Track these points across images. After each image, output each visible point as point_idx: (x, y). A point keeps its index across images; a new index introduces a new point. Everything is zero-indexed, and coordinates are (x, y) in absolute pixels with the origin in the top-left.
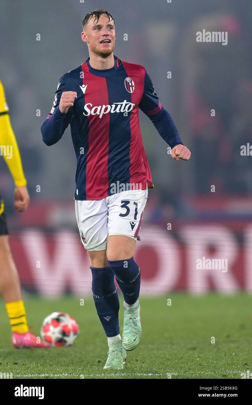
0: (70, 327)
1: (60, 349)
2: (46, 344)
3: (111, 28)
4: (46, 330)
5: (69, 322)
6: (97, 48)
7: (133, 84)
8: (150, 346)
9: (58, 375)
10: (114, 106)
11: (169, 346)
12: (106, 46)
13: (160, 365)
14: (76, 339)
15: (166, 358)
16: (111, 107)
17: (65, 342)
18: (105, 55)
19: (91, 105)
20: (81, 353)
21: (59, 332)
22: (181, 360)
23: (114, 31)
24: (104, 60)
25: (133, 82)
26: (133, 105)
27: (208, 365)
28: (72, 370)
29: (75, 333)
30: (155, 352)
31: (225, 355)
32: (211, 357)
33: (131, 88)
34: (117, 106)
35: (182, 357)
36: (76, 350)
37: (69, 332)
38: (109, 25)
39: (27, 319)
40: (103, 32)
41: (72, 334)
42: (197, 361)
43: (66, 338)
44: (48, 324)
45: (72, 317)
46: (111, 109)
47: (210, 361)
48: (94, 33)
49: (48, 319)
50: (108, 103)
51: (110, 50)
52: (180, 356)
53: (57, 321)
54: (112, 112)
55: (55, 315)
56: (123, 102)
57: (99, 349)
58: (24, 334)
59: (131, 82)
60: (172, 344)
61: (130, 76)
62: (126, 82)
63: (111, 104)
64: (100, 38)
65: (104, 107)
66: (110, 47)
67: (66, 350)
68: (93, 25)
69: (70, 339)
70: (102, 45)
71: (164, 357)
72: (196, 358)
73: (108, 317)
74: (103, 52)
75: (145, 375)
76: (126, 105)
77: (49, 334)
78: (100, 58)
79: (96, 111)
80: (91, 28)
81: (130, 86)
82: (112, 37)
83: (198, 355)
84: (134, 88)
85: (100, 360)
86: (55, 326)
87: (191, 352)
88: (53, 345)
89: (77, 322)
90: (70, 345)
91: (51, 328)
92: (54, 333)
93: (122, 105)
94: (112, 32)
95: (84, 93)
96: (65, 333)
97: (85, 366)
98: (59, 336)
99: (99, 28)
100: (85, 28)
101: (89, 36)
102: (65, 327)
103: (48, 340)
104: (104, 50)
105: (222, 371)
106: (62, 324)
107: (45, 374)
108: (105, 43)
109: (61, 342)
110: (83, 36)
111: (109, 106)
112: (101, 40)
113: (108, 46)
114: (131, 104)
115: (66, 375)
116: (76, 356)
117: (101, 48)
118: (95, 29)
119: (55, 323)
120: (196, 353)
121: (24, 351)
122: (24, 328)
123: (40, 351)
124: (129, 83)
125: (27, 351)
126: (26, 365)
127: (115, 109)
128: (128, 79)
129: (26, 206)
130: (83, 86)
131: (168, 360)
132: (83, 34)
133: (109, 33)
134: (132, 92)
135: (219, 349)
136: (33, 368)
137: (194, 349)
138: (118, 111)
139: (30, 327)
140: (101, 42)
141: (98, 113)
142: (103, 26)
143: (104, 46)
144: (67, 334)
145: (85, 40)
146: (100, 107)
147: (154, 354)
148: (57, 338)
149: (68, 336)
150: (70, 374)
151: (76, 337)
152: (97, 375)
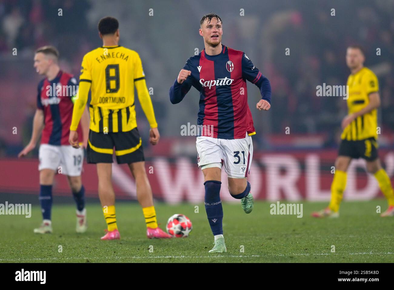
0: (186, 224)
1: (179, 239)
2: (170, 235)
3: (219, 27)
4: (170, 226)
5: (185, 221)
6: (209, 41)
7: (233, 66)
8: (241, 237)
9: (178, 257)
10: (218, 81)
11: (254, 237)
12: (215, 40)
13: (248, 250)
14: (190, 232)
15: (252, 245)
16: (217, 81)
17: (183, 234)
18: (214, 45)
19: (204, 80)
20: (194, 242)
21: (179, 228)
22: (262, 247)
23: (221, 29)
24: (214, 49)
25: (232, 64)
26: (232, 80)
27: (281, 250)
28: (188, 254)
29: (190, 228)
30: (244, 241)
31: (292, 243)
32: (282, 245)
33: (231, 68)
34: (220, 81)
35: (263, 245)
36: (190, 239)
37: (186, 227)
38: (218, 25)
39: (157, 219)
40: (213, 30)
41: (187, 229)
42: (273, 247)
43: (183, 232)
44: (171, 222)
45: (187, 218)
46: (216, 83)
47: (282, 247)
48: (207, 30)
49: (171, 219)
50: (214, 79)
51: (217, 42)
52: (262, 244)
53: (177, 219)
54: (217, 85)
55: (176, 216)
56: (225, 78)
57: (206, 239)
58: (155, 229)
59: (231, 64)
60: (256, 235)
61: (231, 60)
62: (228, 64)
63: (216, 80)
64: (211, 34)
65: (212, 81)
66: (218, 40)
67: (183, 239)
68: (207, 25)
69: (186, 232)
70: (212, 38)
71: (250, 245)
72: (272, 245)
73: (215, 219)
74: (213, 43)
75: (237, 256)
76: (227, 80)
77: (172, 229)
78: (211, 48)
79: (206, 84)
80: (206, 27)
81: (230, 67)
82: (220, 33)
83: (273, 243)
84: (233, 68)
85: (206, 246)
86: (176, 224)
87: (269, 241)
88: (175, 236)
89: (191, 221)
90: (186, 237)
91: (173, 224)
92: (175, 228)
93: (224, 80)
94: (219, 30)
95: (199, 72)
96: (182, 228)
97: (196, 251)
98: (179, 230)
99: (211, 27)
100: (202, 26)
101: (204, 32)
102: (183, 224)
103: (171, 233)
104: (214, 42)
105: (290, 254)
106: (181, 222)
107: (169, 256)
108: (215, 37)
109: (180, 234)
110: (200, 32)
111: (215, 81)
112: (212, 35)
113: (216, 39)
114: (230, 79)
115: (183, 257)
116: (190, 244)
117: (212, 41)
118: (208, 27)
119: (176, 221)
120: (272, 242)
121: (155, 240)
122: (155, 225)
123: (166, 240)
124: (229, 65)
125: (157, 241)
126: (156, 250)
127: (219, 83)
128: (229, 62)
129: (157, 142)
130: (199, 67)
131: (253, 246)
132: (200, 30)
133: (217, 30)
134: (231, 71)
135: (288, 239)
136: (161, 252)
137: (271, 239)
138: (221, 84)
139: (159, 224)
140: (212, 37)
141: (208, 85)
142: (214, 25)
143: (214, 40)
144: (184, 229)
145: (201, 35)
146: (209, 81)
147: (244, 242)
148: (177, 231)
149: (185, 230)
150: (186, 256)
151: (190, 230)
152: (204, 257)
